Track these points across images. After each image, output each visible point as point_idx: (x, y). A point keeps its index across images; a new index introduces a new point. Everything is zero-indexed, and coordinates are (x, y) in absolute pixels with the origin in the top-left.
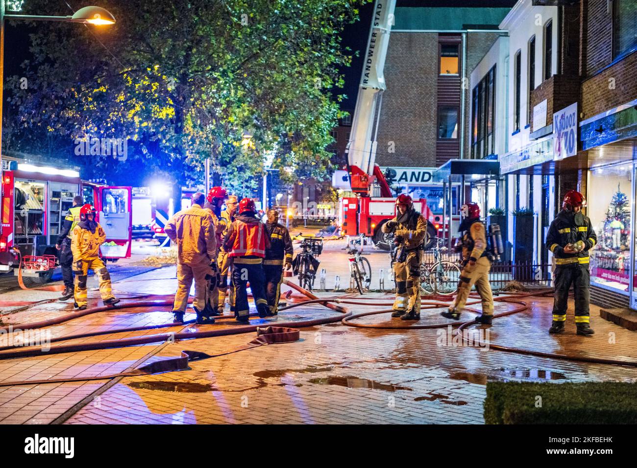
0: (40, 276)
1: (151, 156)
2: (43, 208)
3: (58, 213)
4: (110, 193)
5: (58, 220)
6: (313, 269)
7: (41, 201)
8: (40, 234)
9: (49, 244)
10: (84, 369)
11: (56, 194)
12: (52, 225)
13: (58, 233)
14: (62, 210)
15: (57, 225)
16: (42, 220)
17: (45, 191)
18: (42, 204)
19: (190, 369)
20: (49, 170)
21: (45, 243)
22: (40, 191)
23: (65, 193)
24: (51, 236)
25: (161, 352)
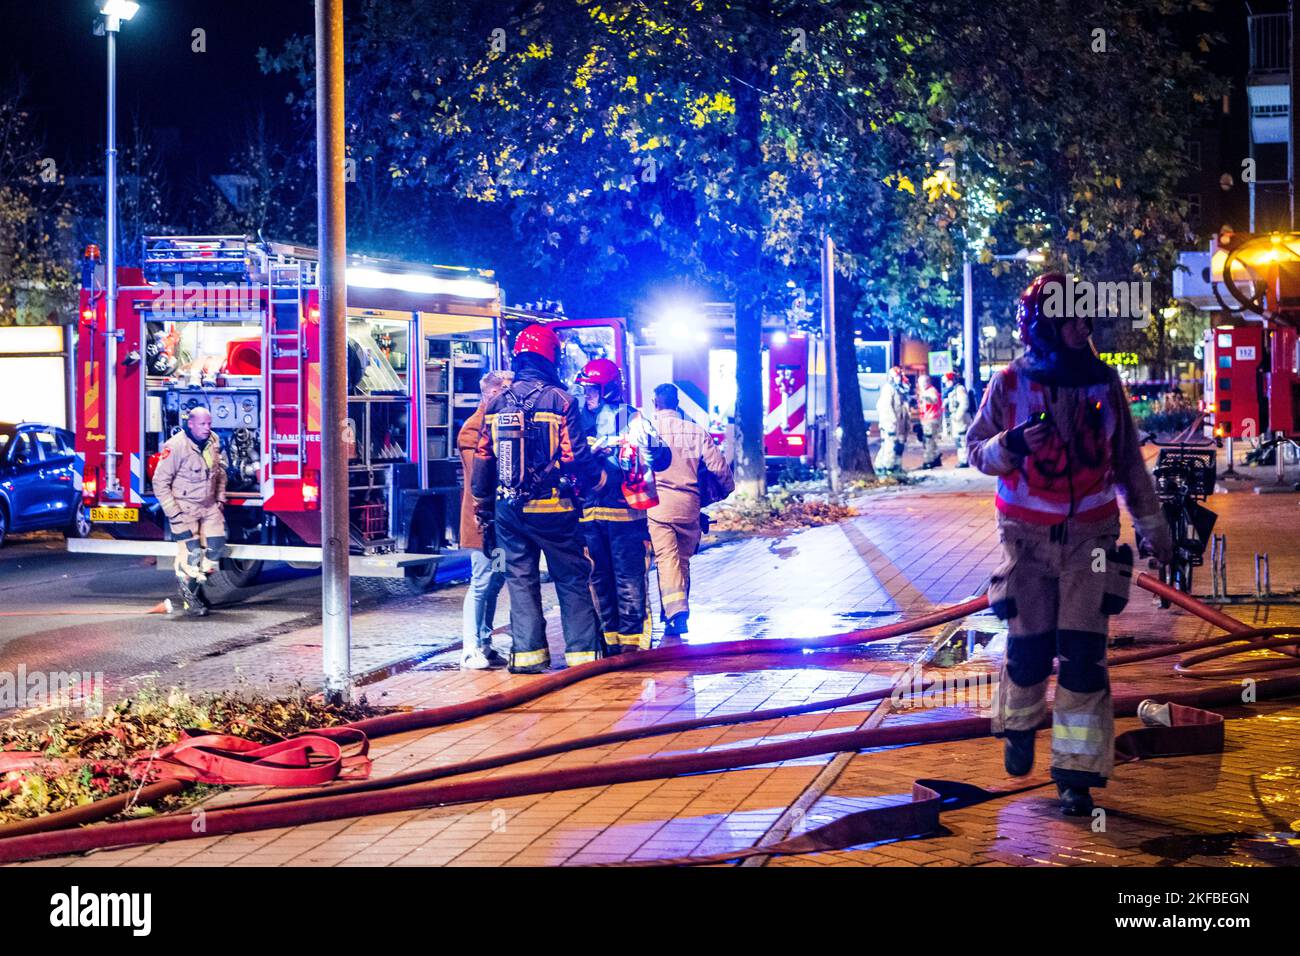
0: (407, 573)
1: (676, 232)
2: (405, 388)
3: (445, 400)
4: (575, 340)
5: (444, 420)
6: (1197, 538)
7: (401, 370)
8: (402, 459)
9: (425, 485)
10: (648, 833)
11: (439, 348)
12: (432, 432)
13: (446, 455)
14: (456, 391)
15: (443, 432)
16: (406, 419)
17: (407, 341)
18: (402, 376)
19: (948, 833)
20: (419, 282)
21: (416, 484)
22: (396, 340)
23: (460, 345)
24: (431, 464)
25: (840, 782)
